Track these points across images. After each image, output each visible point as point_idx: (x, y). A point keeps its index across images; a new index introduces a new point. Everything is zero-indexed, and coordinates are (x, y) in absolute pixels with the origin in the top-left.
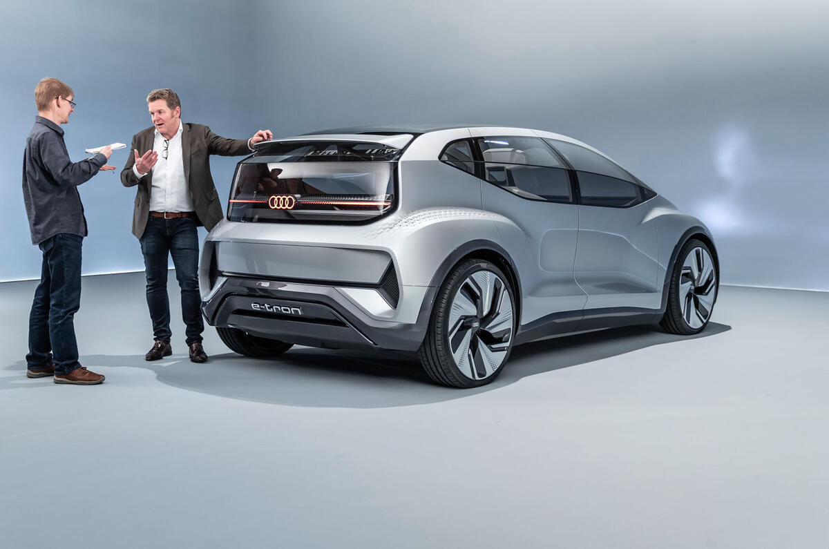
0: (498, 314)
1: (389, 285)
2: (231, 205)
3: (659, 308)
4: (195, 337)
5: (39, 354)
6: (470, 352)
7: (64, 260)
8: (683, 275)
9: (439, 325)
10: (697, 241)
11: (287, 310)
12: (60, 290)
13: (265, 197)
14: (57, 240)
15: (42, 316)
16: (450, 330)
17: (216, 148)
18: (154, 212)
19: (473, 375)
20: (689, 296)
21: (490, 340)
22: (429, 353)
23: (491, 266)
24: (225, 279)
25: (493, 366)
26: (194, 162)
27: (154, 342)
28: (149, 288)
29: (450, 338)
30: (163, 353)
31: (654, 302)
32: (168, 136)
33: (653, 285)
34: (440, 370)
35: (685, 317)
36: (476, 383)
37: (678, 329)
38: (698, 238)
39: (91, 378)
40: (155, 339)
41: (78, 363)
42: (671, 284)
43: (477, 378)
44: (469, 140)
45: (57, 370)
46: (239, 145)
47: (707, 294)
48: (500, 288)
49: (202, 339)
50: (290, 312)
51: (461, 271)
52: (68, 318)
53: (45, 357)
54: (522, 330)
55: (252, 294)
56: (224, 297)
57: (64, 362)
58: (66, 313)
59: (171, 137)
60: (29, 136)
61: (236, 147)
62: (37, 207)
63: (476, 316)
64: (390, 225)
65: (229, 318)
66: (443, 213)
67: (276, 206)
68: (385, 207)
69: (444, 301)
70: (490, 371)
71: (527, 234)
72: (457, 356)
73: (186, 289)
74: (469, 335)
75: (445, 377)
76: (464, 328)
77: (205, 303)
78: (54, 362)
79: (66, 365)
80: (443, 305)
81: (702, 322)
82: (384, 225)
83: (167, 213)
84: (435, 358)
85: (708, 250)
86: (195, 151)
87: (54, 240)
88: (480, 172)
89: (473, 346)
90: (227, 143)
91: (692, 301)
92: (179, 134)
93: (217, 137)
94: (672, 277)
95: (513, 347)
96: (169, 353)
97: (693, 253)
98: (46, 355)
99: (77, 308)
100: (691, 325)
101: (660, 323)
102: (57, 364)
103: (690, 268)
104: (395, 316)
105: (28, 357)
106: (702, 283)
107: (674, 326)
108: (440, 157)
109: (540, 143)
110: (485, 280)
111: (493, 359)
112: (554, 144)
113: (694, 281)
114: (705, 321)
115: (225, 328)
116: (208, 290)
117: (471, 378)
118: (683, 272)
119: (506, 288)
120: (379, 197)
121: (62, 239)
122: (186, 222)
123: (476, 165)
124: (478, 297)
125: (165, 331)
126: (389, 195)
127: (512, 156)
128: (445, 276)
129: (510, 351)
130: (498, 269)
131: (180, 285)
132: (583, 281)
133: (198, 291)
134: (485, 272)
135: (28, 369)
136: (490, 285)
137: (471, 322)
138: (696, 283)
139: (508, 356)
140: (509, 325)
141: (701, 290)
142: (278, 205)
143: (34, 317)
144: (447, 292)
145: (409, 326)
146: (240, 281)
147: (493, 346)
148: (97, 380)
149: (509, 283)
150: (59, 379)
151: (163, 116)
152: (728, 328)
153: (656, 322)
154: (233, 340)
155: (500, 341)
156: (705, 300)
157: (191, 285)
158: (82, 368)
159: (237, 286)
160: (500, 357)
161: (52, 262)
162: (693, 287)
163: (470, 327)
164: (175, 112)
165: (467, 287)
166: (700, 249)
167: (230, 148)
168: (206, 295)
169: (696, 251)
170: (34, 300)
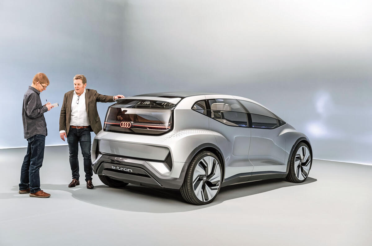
0: (215, 174)
1: (168, 161)
2: (106, 124)
3: (286, 171)
4: (89, 178)
5: (25, 184)
6: (202, 190)
7: (38, 146)
8: (296, 157)
9: (189, 179)
10: (303, 143)
11: (126, 170)
12: (35, 158)
13: (119, 122)
14: (36, 137)
15: (26, 168)
16: (193, 181)
17: (100, 99)
18: (72, 126)
19: (203, 200)
20: (299, 166)
21: (211, 185)
22: (184, 190)
23: (212, 154)
24: (102, 155)
25: (211, 196)
26: (90, 106)
27: (72, 179)
28: (70, 157)
29: (193, 184)
30: (76, 184)
31: (283, 169)
32: (79, 94)
33: (283, 162)
34: (189, 197)
35: (297, 176)
36: (204, 203)
37: (293, 180)
38: (304, 142)
39: (45, 195)
40: (73, 178)
41: (40, 189)
42: (291, 162)
43: (205, 201)
44: (205, 100)
45: (31, 191)
46: (109, 98)
47: (307, 166)
48: (216, 163)
49: (92, 179)
50: (127, 171)
51: (199, 156)
52: (37, 170)
53: (26, 185)
54: (225, 181)
55: (113, 162)
56: (101, 163)
57: (34, 188)
58: (36, 168)
59: (80, 95)
60: (26, 94)
61: (108, 99)
62: (27, 123)
63: (205, 175)
64: (170, 136)
65: (103, 172)
66: (192, 131)
67: (123, 126)
68: (168, 128)
69: (191, 169)
70: (210, 198)
71: (228, 140)
72: (196, 192)
73: (86, 158)
74: (201, 183)
75: (191, 200)
76: (200, 180)
77: (93, 164)
78: (30, 187)
79: (35, 189)
80: (191, 170)
81: (304, 177)
82: (168, 136)
83: (78, 126)
84: (187, 192)
85: (308, 147)
86: (91, 100)
87: (35, 138)
88: (209, 114)
89: (203, 188)
90: (104, 97)
91: (300, 168)
92: (84, 94)
93: (100, 95)
94: (292, 158)
95: (221, 188)
96: (78, 184)
97: (301, 148)
98: (27, 184)
99: (41, 166)
100: (299, 179)
101: (286, 177)
102: (31, 189)
103: (299, 155)
104: (171, 174)
105: (20, 185)
106: (304, 161)
107: (292, 179)
108: (192, 108)
109: (236, 102)
110: (209, 160)
111: (211, 193)
112: (242, 102)
113: (301, 160)
114: (305, 177)
115: (101, 175)
116: (95, 159)
117: (202, 201)
118: (296, 156)
119: (218, 163)
120: (166, 124)
121: (38, 137)
122: (86, 130)
123: (207, 111)
124: (206, 167)
125: (77, 175)
126: (170, 123)
127: (224, 107)
128: (192, 158)
129: (219, 189)
130: (215, 155)
131: (83, 156)
132: (252, 160)
133: (91, 159)
134: (209, 157)
135: (20, 190)
136: (211, 162)
137: (203, 177)
138: (302, 161)
139: (218, 192)
140: (219, 179)
141: (304, 164)
142: (124, 126)
143: (23, 168)
144: (193, 165)
145: (176, 179)
146: (108, 156)
147: (212, 188)
148: (47, 196)
149: (220, 161)
150: (32, 195)
151: (79, 86)
152: (316, 180)
153: (285, 177)
154: (105, 180)
155: (215, 185)
156: (306, 168)
157: (88, 157)
158: (41, 191)
159: (107, 159)
160: (215, 192)
161: (33, 146)
162: (301, 163)
163: (202, 180)
164: (84, 85)
165: (201, 163)
166: (304, 147)
167: (105, 100)
168: (94, 161)
169: (302, 147)
170: (24, 161)
